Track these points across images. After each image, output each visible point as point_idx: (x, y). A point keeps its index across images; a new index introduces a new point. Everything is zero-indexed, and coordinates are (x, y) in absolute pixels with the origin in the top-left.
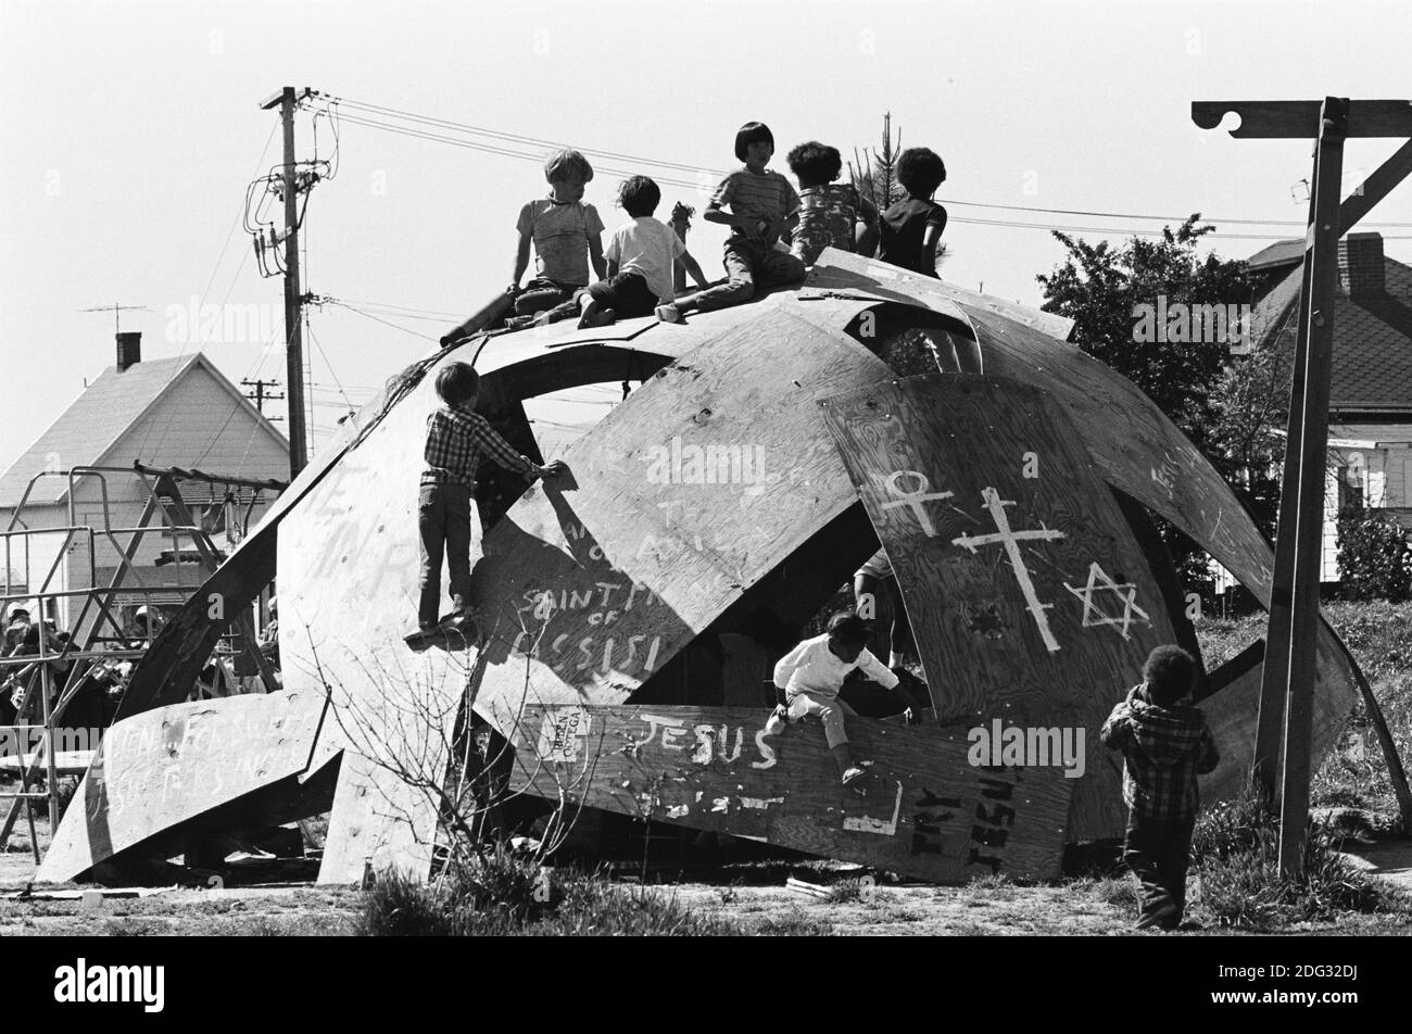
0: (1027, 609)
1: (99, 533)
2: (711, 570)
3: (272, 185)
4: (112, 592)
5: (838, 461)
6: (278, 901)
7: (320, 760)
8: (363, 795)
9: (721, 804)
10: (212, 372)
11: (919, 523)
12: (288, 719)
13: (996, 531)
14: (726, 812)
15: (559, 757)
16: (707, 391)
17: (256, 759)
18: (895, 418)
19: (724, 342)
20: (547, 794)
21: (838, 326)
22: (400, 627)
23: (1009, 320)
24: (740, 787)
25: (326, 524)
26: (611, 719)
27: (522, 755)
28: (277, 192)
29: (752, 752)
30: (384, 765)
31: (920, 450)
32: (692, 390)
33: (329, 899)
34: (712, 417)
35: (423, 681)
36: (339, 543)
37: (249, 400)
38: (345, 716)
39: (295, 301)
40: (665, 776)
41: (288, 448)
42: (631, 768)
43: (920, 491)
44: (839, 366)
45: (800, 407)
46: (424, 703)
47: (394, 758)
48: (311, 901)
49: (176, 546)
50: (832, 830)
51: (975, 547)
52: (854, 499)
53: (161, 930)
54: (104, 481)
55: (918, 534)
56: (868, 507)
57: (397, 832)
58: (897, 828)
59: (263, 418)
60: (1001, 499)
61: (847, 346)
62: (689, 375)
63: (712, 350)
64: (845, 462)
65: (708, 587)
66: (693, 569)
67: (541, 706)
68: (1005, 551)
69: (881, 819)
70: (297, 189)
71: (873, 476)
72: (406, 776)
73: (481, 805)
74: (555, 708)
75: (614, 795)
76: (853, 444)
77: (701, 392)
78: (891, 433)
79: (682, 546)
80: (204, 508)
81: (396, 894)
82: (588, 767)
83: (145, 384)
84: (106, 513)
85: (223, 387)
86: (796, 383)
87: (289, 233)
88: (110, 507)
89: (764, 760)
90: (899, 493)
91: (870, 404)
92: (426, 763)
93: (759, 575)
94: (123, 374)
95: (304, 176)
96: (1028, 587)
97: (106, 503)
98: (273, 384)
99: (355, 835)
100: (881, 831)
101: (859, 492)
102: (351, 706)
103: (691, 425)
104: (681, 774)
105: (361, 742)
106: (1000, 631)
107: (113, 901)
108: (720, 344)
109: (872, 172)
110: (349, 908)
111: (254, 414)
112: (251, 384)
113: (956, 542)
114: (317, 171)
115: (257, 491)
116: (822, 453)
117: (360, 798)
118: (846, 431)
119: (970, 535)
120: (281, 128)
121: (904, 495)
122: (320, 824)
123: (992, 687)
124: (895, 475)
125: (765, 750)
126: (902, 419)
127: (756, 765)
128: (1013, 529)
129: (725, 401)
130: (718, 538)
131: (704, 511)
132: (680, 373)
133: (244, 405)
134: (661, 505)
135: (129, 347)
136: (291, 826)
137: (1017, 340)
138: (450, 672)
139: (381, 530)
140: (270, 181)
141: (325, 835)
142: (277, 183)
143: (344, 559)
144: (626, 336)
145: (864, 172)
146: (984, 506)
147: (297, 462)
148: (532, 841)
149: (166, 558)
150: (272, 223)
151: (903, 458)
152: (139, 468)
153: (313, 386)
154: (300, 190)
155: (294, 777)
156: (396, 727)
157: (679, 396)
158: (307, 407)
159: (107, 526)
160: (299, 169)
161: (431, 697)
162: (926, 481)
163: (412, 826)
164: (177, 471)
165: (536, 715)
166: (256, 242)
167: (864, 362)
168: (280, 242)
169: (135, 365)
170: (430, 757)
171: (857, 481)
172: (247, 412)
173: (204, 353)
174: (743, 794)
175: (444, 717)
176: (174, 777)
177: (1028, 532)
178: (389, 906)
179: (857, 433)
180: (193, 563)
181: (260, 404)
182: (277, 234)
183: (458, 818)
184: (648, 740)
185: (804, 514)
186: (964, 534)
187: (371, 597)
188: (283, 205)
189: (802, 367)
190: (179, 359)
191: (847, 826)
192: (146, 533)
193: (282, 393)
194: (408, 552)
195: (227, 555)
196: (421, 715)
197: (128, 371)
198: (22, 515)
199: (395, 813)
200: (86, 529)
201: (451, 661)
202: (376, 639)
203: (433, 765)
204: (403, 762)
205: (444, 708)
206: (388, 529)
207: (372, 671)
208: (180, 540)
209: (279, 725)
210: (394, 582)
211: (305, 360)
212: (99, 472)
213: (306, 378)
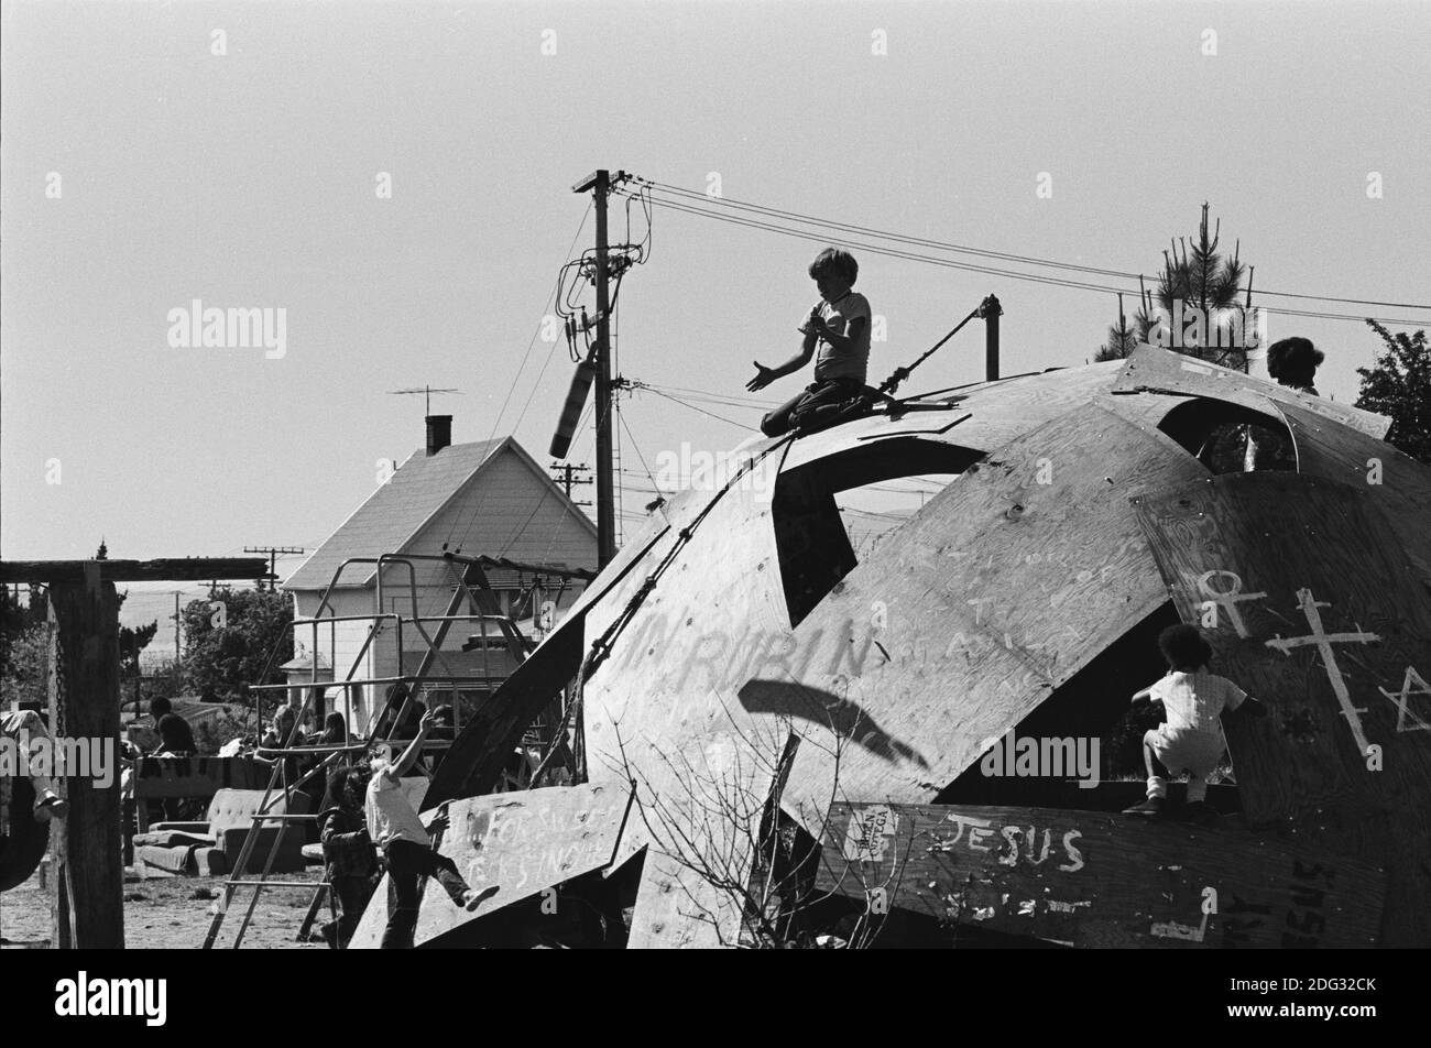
0: (1341, 713)
1: (407, 621)
2: (1022, 668)
3: (584, 269)
4: (419, 681)
5: (1150, 559)
7: (624, 856)
8: (667, 891)
9: (1028, 908)
10: (522, 456)
11: (1231, 624)
12: (593, 812)
13: (1310, 632)
14: (1032, 915)
15: (865, 855)
16: (1019, 488)
17: (561, 852)
18: (1208, 517)
19: (1037, 437)
20: (852, 893)
21: (1152, 422)
22: (706, 720)
23: (1324, 419)
24: (1047, 890)
26: (919, 818)
27: (828, 853)
28: (590, 276)
29: (1061, 856)
30: (690, 865)
31: (1234, 549)
32: (1005, 486)
34: (1023, 514)
35: (731, 781)
36: (647, 635)
37: (558, 484)
38: (650, 814)
39: (606, 386)
40: (971, 877)
41: (596, 534)
42: (937, 868)
43: (1233, 592)
44: (1151, 463)
45: (1114, 503)
46: (731, 802)
47: (700, 857)
49: (483, 632)
50: (1139, 935)
51: (1289, 649)
52: (1165, 598)
54: (412, 569)
55: (1230, 636)
56: (1180, 606)
57: (701, 929)
58: (1206, 935)
59: (571, 502)
60: (1315, 601)
61: (1161, 444)
62: (1001, 470)
63: (1026, 445)
64: (1157, 560)
65: (1017, 686)
66: (1002, 667)
67: (848, 804)
68: (1319, 653)
69: (1189, 925)
70: (609, 273)
71: (1186, 576)
72: (711, 877)
73: (785, 907)
74: (863, 806)
75: (921, 896)
76: (1164, 542)
77: (1012, 489)
78: (1204, 531)
79: (991, 644)
80: (513, 594)
82: (896, 872)
83: (452, 470)
84: (414, 597)
85: (531, 471)
86: (1109, 480)
87: (601, 317)
88: (419, 592)
89: (1072, 863)
90: (1212, 593)
91: (1182, 502)
92: (732, 865)
93: (1069, 674)
94: (433, 458)
95: (616, 260)
96: (1341, 691)
97: (413, 586)
98: (582, 468)
99: (658, 932)
100: (1188, 937)
101: (1170, 591)
102: (658, 804)
103: (1002, 521)
104: (987, 876)
105: (664, 838)
106: (1313, 736)
108: (1033, 439)
109: (1188, 263)
111: (562, 498)
112: (560, 468)
113: (1269, 643)
114: (630, 255)
115: (565, 580)
116: (1135, 551)
117: (663, 894)
118: (1158, 529)
119: (1284, 637)
120: (594, 211)
121: (1217, 595)
123: (1303, 793)
124: (1207, 575)
125: (1073, 852)
126: (1216, 518)
127: (1064, 867)
128: (1328, 630)
129: (1036, 498)
130: (1028, 637)
131: (1014, 609)
132: (993, 468)
133: (552, 490)
134: (972, 602)
135: (439, 430)
137: (1332, 438)
138: (758, 771)
139: (689, 623)
140: (582, 264)
141: (629, 930)
142: (590, 267)
143: (651, 652)
144: (939, 428)
145: (1180, 261)
146: (1298, 607)
147: (606, 552)
148: (838, 940)
149: (473, 644)
150: (583, 307)
151: (1216, 557)
152: (448, 557)
153: (622, 472)
154: (612, 275)
155: (598, 872)
156: (703, 828)
157: (991, 492)
158: (616, 492)
159: (415, 615)
160: (612, 253)
161: (739, 796)
162: (1239, 579)
163: (717, 928)
164: (485, 559)
165: (843, 813)
166: (567, 325)
167: (1178, 459)
168: (591, 326)
169: (445, 449)
170: (736, 857)
171: (1168, 581)
172: (556, 497)
173: (514, 437)
174: (1050, 897)
175: (752, 818)
176: (479, 869)
177: (1342, 635)
179: (1169, 532)
180: (500, 649)
181: (568, 488)
182: (589, 316)
183: (764, 921)
184: (955, 841)
185: (1114, 613)
186: (1277, 635)
187: (679, 689)
188: (594, 289)
189: (1115, 465)
190: (489, 443)
191: (1154, 932)
192: (454, 622)
193: (591, 478)
194: (716, 645)
195: (536, 644)
196: (729, 815)
197: (437, 455)
198: (330, 599)
199: (698, 912)
200: (394, 617)
201: (760, 761)
202: (684, 732)
203: (740, 865)
204: (709, 863)
205: (751, 809)
206: (696, 622)
207: (680, 768)
208: (487, 627)
209: (583, 819)
210: (701, 675)
211: (615, 445)
212: (407, 560)
213: (615, 464)
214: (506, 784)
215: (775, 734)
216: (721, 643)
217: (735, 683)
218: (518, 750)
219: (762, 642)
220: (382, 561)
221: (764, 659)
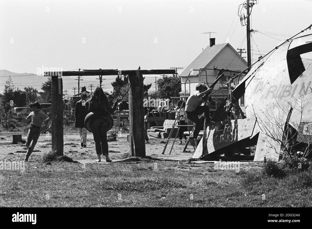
6: (245, 165)
7: (254, 134)
8: (264, 142)
10: (231, 47)
12: (248, 124)
15: (308, 134)
17: (241, 133)
20: (305, 142)
22: (272, 105)
25: (256, 82)
27: (299, 133)
28: (245, 7)
30: (269, 136)
33: (256, 164)
35: (278, 118)
36: (259, 86)
37: (239, 53)
38: (260, 125)
39: (249, 31)
41: (247, 64)
46: (278, 122)
47: (271, 134)
48: (252, 165)
49: (222, 85)
53: (219, 171)
54: (206, 72)
57: (271, 150)
59: (242, 57)
67: (304, 122)
72: (274, 139)
73: (290, 145)
74: (307, 123)
80: (229, 77)
81: (272, 165)
83: (216, 50)
84: (207, 78)
85: (233, 50)
87: (248, 16)
88: (208, 77)
92: (278, 136)
94: (211, 47)
95: (251, 3)
97: (206, 76)
98: (244, 50)
99: (262, 151)
102: (262, 123)
105: (263, 130)
107: (209, 164)
110: (261, 167)
111: (240, 56)
112: (239, 50)
114: (254, 2)
122: (254, 148)
133: (237, 54)
135: (213, 41)
136: (248, 148)
138: (284, 116)
139: (268, 83)
140: (244, 5)
141: (255, 150)
143: (260, 90)
148: (302, 153)
150: (244, 14)
152: (215, 69)
153: (253, 50)
154: (250, 7)
155: (249, 138)
156: (272, 128)
158: (251, 55)
159: (207, 82)
161: (280, 121)
163: (275, 150)
164: (223, 70)
165: (303, 125)
166: (240, 18)
168: (246, 18)
169: (214, 45)
170: (279, 134)
173: (229, 43)
175: (283, 126)
176: (222, 137)
178: (270, 167)
180: (226, 89)
181: (241, 54)
182: (245, 16)
183: (285, 148)
187: (266, 98)
188: (246, 10)
190: (224, 44)
193: (246, 52)
194: (274, 88)
195: (234, 88)
196: (278, 125)
197: (212, 47)
198: (189, 78)
199: (271, 146)
200: (203, 82)
201: (284, 113)
202: (267, 107)
203: (280, 136)
204: (273, 136)
205: (283, 124)
206: (270, 83)
207: (267, 115)
208: (223, 84)
209: (245, 126)
210: (271, 95)
211: (251, 45)
212: (205, 70)
213: (251, 48)
214: (228, 119)
215: (288, 107)
216: (275, 88)
217: (279, 96)
218: (230, 111)
219: (284, 87)
220: (200, 70)
221: (285, 91)
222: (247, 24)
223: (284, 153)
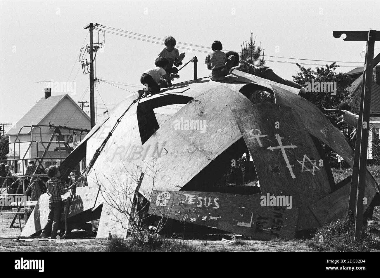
0: (287, 167)
1: (39, 143)
2: (203, 155)
3: (87, 49)
4: (42, 159)
5: (237, 126)
6: (86, 242)
7: (97, 205)
9: (205, 218)
10: (70, 99)
11: (258, 143)
12: (89, 194)
13: (279, 145)
14: (206, 220)
15: (161, 205)
16: (202, 107)
17: (81, 204)
18: (252, 115)
19: (207, 94)
20: (158, 215)
21: (237, 90)
22: (119, 169)
23: (282, 89)
24: (210, 213)
25: (100, 141)
26: (176, 195)
27: (152, 204)
28: (88, 51)
29: (213, 205)
30: (114, 207)
31: (259, 123)
32: (199, 107)
33: (99, 242)
34: (204, 114)
35: (125, 185)
37: (80, 107)
38: (104, 194)
39: (93, 81)
40: (190, 210)
41: (90, 120)
42: (181, 208)
43: (259, 135)
44: (238, 101)
45: (228, 111)
46: (125, 190)
47: (117, 205)
48: (94, 243)
49: (60, 146)
50: (234, 225)
51: (273, 150)
52: (241, 136)
53: (54, 250)
54: (40, 129)
55: (258, 146)
56: (245, 138)
57: (118, 224)
58: (251, 225)
59: (84, 112)
60: (280, 137)
61: (240, 95)
62: (197, 103)
63: (204, 96)
64: (239, 126)
65: (202, 159)
66: (198, 155)
67: (157, 191)
68: (281, 151)
69: (247, 223)
70: (93, 50)
71: (246, 131)
72: (120, 210)
73: (140, 218)
74: (161, 192)
75: (176, 215)
76: (241, 122)
77: (201, 107)
78: (251, 119)
79: (195, 149)
80: (68, 136)
81: (117, 242)
82: (169, 209)
83: (52, 103)
84: (41, 137)
85: (73, 103)
86: (226, 105)
87: (91, 62)
88: (42, 135)
89: (216, 206)
90: (253, 135)
91: (245, 111)
92: (126, 208)
93: (215, 157)
94: (46, 100)
95: (95, 47)
96: (287, 161)
97: (41, 134)
98: (86, 102)
99: (106, 225)
100: (247, 226)
101: (242, 135)
102: (106, 191)
103: (198, 116)
104: (194, 210)
105: (108, 201)
106: (280, 173)
107: (41, 242)
108: (206, 94)
109: (247, 48)
110: (104, 245)
111: (81, 111)
112: (80, 102)
113: (268, 148)
114: (99, 46)
115: (81, 132)
116: (233, 124)
117: (108, 215)
118: (239, 118)
119: (272, 147)
120: (89, 34)
121: (254, 135)
122: (97, 222)
123: (277, 188)
124: (252, 130)
125: (216, 204)
126: (254, 115)
127: (214, 208)
128: (283, 145)
129: (207, 110)
130: (205, 147)
131: (201, 139)
132: (195, 102)
133: (78, 108)
134: (190, 138)
136: (89, 222)
137: (285, 94)
138: (133, 183)
139: (115, 143)
140: (86, 48)
141: (98, 225)
142: (88, 49)
143: (105, 151)
144: (181, 92)
145: (245, 48)
146: (276, 139)
147: (93, 124)
148: (154, 227)
149: (57, 149)
150: (86, 60)
151: (254, 126)
152: (50, 126)
153: (97, 104)
154: (94, 51)
155: (91, 209)
156: (118, 197)
157: (195, 108)
158: (95, 109)
159: (41, 141)
160: (94, 45)
161: (127, 189)
162: (260, 132)
163: (122, 224)
164: (60, 126)
165: (156, 194)
166: (82, 64)
167: (244, 99)
168: (89, 65)
169: (49, 97)
170: (127, 205)
171: (242, 132)
172: (79, 110)
173: (68, 94)
174: (210, 215)
175: (131, 195)
177: (287, 146)
178: (115, 245)
179: (242, 119)
180: (64, 151)
181: (83, 108)
182: (88, 62)
183: (134, 222)
184: (185, 201)
185: (228, 140)
186: (270, 146)
187: (111, 161)
188: (89, 55)
189: (228, 101)
190: (61, 96)
191: (238, 224)
192: (52, 143)
193: (89, 105)
194: (122, 149)
195: (74, 149)
196: (125, 194)
197: (48, 99)
198: (19, 137)
199: (117, 220)
200: (36, 142)
201: (133, 179)
202: (113, 172)
203: (128, 207)
204: (120, 207)
205: (131, 192)
206: (116, 143)
207: (112, 182)
208: (61, 145)
209: (86, 195)
210: (118, 157)
211: (95, 97)
212: (39, 126)
213: (95, 101)
214: (66, 186)
215: (137, 173)
216: (123, 149)
217: (127, 159)
218: (69, 177)
219: (134, 148)
220: (32, 127)
221: (135, 153)
222: (90, 71)
223: (132, 228)
